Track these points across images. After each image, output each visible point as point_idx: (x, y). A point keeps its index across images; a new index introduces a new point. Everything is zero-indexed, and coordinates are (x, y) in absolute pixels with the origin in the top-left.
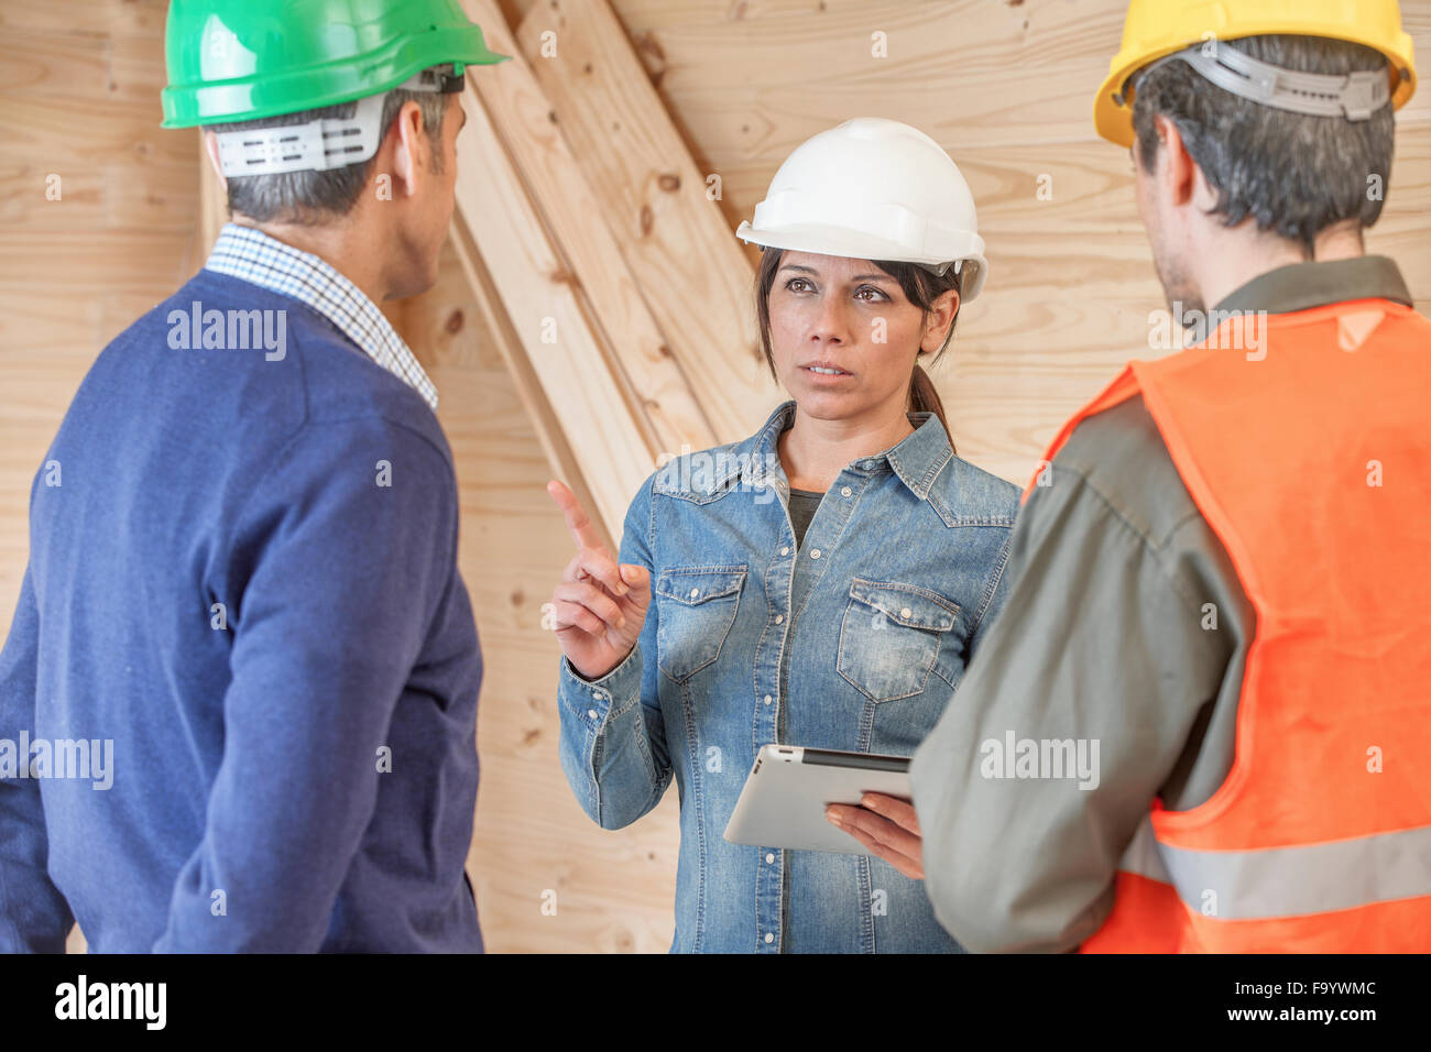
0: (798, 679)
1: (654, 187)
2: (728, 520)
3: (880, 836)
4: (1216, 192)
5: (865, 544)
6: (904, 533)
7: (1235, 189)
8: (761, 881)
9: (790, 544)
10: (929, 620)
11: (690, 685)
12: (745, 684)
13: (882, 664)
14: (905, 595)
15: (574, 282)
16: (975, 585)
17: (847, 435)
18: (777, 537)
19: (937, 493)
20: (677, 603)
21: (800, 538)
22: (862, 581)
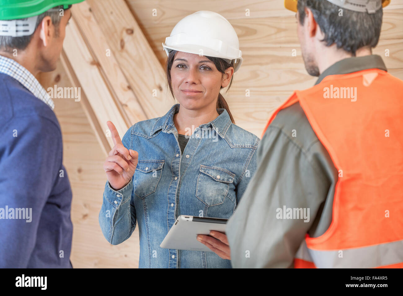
0: (183, 198)
1: (125, 33)
2: (157, 144)
3: (215, 245)
4: (324, 34)
5: (204, 153)
6: (217, 150)
7: (330, 34)
8: (170, 264)
9: (179, 153)
10: (226, 179)
11: (146, 200)
12: (164, 199)
13: (210, 194)
14: (219, 171)
15: (98, 65)
16: (240, 167)
17: (197, 116)
18: (175, 151)
19: (227, 136)
20: (141, 172)
21: (182, 151)
22: (204, 166)
